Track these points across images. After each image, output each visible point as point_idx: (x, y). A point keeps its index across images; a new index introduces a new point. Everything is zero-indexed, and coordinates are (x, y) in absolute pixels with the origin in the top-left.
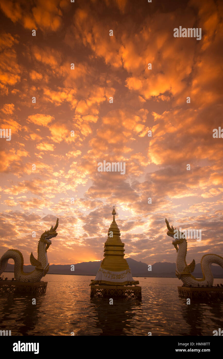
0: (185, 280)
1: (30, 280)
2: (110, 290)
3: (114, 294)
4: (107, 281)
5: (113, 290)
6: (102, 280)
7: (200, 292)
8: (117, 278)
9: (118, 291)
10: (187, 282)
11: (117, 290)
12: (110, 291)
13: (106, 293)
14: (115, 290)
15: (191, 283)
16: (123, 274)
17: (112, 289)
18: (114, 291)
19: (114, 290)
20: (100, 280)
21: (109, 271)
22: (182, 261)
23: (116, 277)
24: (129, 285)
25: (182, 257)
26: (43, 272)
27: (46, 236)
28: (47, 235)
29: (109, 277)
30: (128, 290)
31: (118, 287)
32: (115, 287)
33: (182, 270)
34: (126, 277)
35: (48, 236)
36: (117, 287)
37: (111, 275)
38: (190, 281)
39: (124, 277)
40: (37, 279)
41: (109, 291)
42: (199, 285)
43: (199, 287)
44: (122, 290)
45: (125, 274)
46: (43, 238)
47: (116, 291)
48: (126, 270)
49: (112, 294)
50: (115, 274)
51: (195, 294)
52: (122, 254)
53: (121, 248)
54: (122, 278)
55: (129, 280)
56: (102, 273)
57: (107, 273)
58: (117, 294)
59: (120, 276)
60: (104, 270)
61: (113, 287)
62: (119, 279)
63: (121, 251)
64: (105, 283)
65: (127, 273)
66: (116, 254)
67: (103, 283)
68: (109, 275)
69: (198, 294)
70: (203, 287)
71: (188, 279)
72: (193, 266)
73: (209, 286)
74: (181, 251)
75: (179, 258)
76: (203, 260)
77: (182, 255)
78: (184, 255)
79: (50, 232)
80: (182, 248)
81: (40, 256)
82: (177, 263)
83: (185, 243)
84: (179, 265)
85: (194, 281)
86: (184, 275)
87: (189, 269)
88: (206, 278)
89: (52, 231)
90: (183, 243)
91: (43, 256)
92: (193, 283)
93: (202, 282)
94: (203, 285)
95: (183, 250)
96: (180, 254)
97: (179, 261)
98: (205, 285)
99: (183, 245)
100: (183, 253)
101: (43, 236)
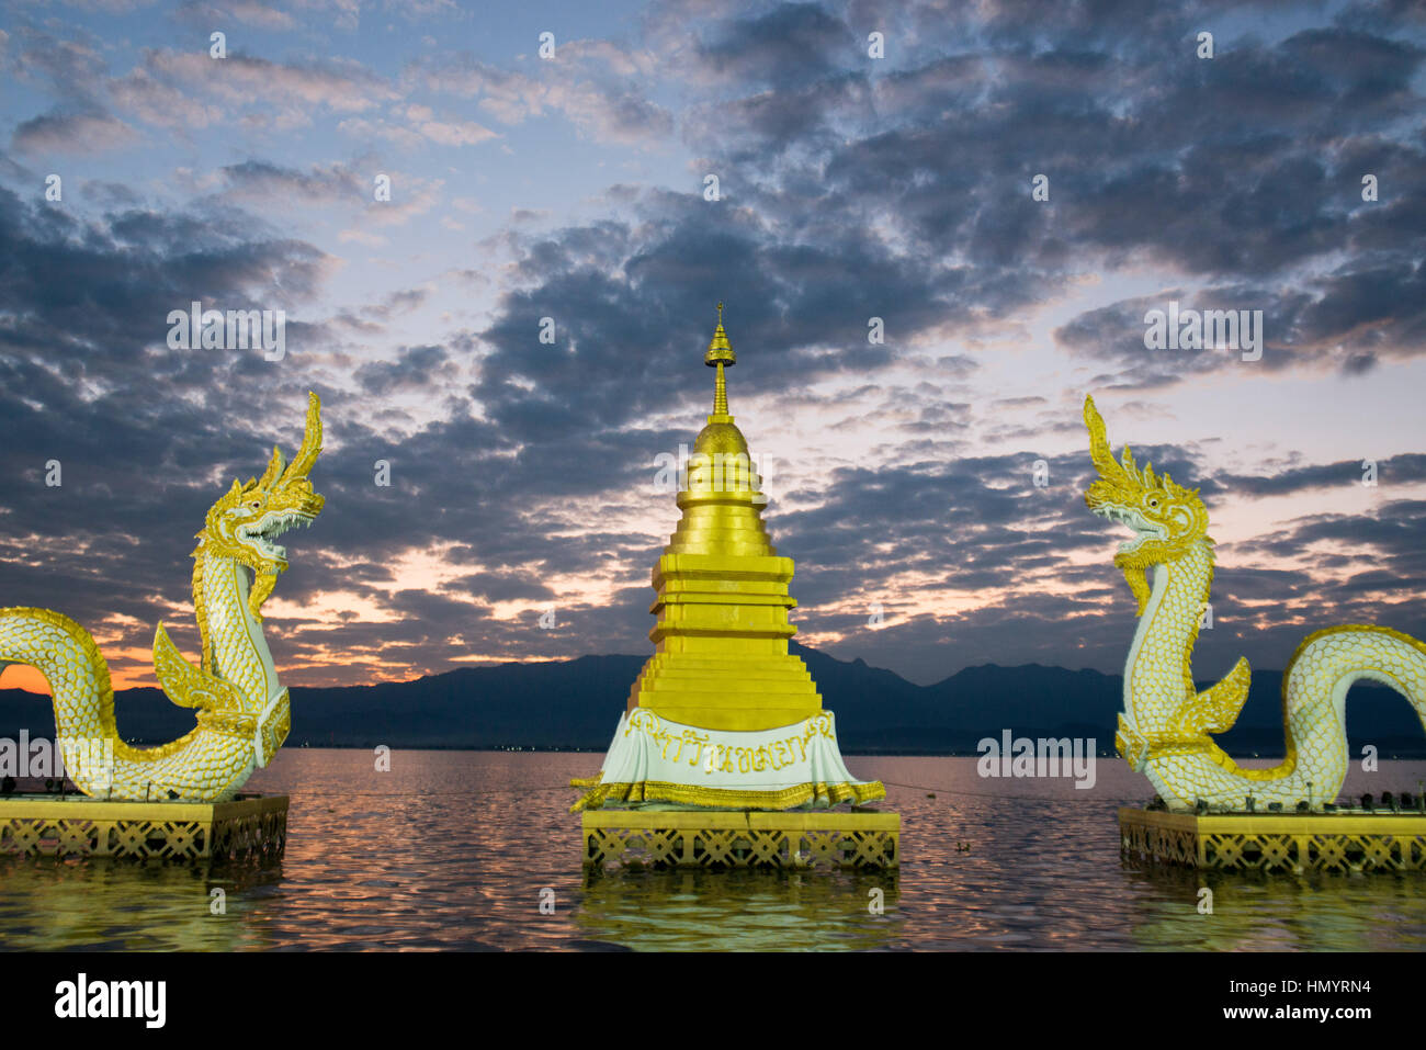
0: (1171, 776)
1: (174, 789)
2: (704, 832)
3: (727, 857)
4: (685, 788)
5: (721, 831)
6: (651, 778)
7: (1255, 838)
8: (745, 768)
9: (756, 838)
10: (1180, 782)
11: (751, 833)
12: (704, 839)
13: (680, 853)
14: (732, 832)
15: (1206, 791)
16: (785, 746)
17: (714, 831)
18: (727, 838)
19: (726, 833)
20: (640, 779)
21: (691, 729)
22: (1164, 667)
23: (740, 764)
24: (824, 805)
25: (1167, 646)
26: (251, 743)
27: (247, 520)
28: (247, 513)
29: (692, 764)
30: (814, 832)
31: (753, 815)
32: (736, 821)
33: (1160, 720)
34: (805, 760)
35: (257, 516)
36: (747, 817)
37: (707, 752)
38: (1203, 781)
39: (791, 763)
40: (222, 781)
41: (697, 838)
42: (1250, 802)
43: (1254, 813)
44: (779, 833)
45: (796, 741)
46: (223, 527)
47: (745, 839)
48: (807, 722)
49: (717, 857)
50: (730, 748)
51: (1220, 850)
52: (774, 628)
53: (770, 587)
54: (777, 769)
55: (820, 778)
56: (650, 740)
57: (677, 738)
58: (747, 852)
59: (767, 758)
60: (660, 724)
61: (719, 821)
62: (757, 770)
63: (772, 608)
64: (673, 798)
65: (810, 737)
66: (735, 627)
67: (659, 796)
68: (692, 751)
69: (1237, 850)
70: (1275, 809)
71: (1189, 769)
72: (1231, 698)
73: (1316, 803)
74: (1167, 605)
75: (1153, 650)
76: (1299, 661)
77: (1172, 632)
78: (1182, 630)
79: (271, 490)
80: (1173, 592)
81: (217, 645)
82: (1134, 676)
83: (1202, 561)
84: (1148, 690)
85: (1224, 780)
86: (1171, 744)
87: (1208, 714)
88: (1300, 762)
89: (282, 486)
90: (1188, 559)
91: (237, 648)
92: (1215, 791)
93: (1272, 787)
94: (1277, 799)
95: (1184, 604)
96: (1157, 626)
97: (1147, 665)
98: (1289, 802)
99: (1187, 570)
100: (1178, 617)
101: (222, 519)
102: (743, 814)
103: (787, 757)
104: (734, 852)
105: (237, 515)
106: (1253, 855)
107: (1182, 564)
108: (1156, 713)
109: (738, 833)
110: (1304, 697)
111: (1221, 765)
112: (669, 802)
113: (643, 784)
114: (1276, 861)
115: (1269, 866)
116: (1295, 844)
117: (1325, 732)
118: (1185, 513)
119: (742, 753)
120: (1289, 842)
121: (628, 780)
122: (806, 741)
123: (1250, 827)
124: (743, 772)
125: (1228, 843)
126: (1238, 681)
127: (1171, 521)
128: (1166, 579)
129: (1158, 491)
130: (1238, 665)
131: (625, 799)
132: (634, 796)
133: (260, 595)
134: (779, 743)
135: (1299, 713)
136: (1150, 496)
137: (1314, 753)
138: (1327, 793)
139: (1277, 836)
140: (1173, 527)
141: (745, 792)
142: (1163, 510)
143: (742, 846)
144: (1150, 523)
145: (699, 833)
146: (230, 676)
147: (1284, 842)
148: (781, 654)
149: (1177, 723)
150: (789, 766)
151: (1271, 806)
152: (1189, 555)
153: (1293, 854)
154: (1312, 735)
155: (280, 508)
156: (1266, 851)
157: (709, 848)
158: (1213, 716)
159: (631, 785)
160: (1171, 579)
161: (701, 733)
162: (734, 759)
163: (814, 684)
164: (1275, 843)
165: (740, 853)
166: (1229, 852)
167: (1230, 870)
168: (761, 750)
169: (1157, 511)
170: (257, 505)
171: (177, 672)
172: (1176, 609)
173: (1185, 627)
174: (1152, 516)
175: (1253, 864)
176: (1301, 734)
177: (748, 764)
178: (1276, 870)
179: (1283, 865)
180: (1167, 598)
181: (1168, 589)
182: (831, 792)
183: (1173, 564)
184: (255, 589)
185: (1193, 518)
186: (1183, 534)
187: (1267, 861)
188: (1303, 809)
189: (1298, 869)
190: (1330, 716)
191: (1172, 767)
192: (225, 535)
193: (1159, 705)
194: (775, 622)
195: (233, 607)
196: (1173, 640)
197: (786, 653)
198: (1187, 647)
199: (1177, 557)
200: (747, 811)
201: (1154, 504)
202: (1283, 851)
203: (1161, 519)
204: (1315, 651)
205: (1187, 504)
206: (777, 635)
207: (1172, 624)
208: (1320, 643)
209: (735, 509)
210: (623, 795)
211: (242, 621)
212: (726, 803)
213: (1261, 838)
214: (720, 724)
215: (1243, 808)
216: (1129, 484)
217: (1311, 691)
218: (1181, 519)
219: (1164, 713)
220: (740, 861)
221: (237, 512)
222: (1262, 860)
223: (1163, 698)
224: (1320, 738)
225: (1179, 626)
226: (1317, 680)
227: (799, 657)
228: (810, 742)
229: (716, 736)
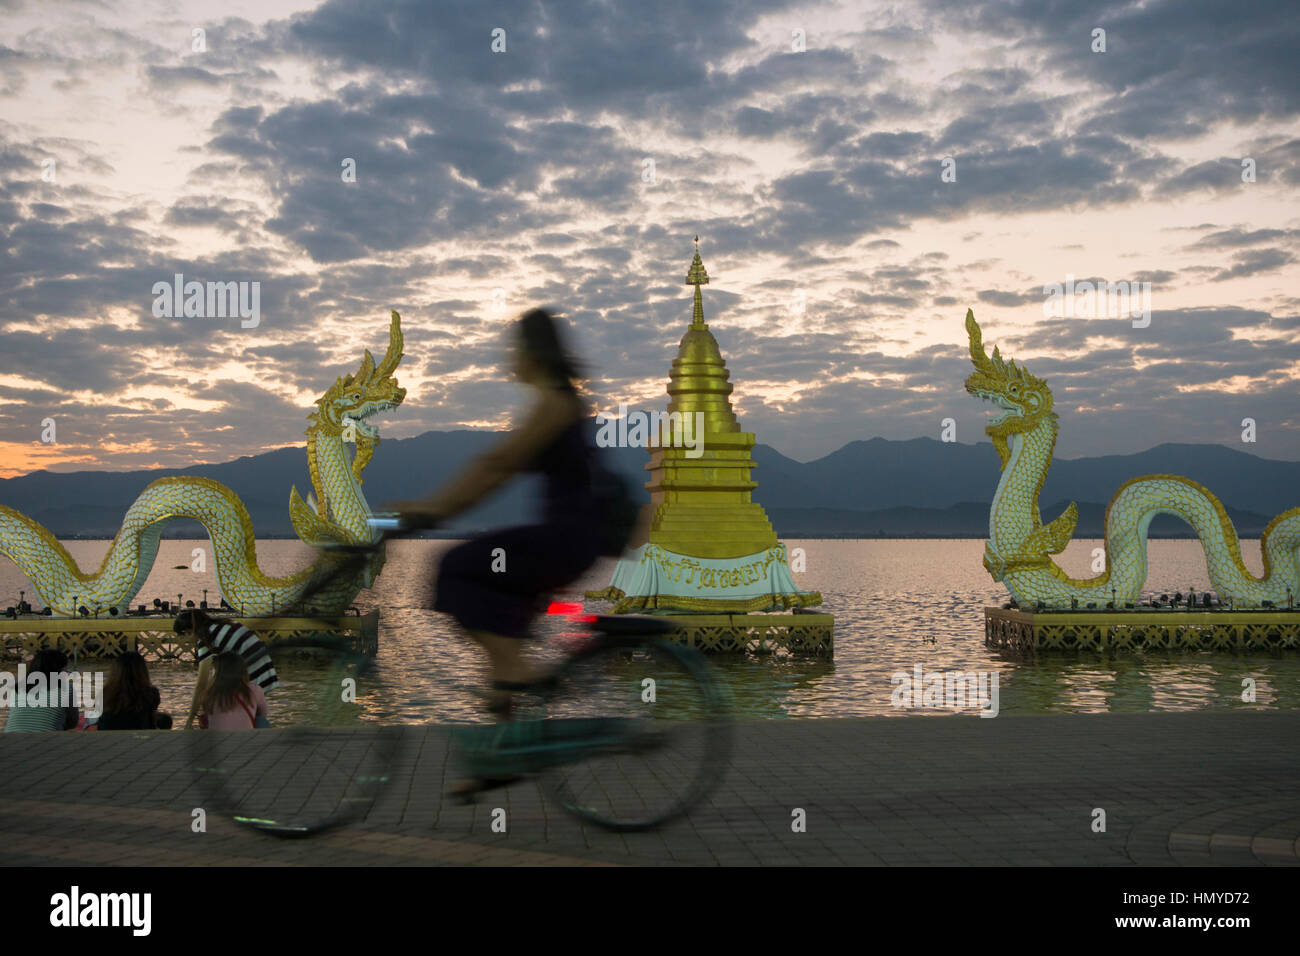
0: (1020, 585)
2: (701, 629)
3: (717, 645)
4: (685, 598)
5: (713, 628)
6: (661, 592)
7: (1072, 628)
8: (725, 584)
9: (737, 632)
10: (1028, 590)
11: (733, 628)
12: (701, 633)
14: (720, 629)
15: (1045, 596)
16: (752, 568)
17: (708, 628)
18: (717, 633)
19: (716, 629)
20: (652, 593)
21: (686, 558)
22: (1019, 508)
23: (721, 581)
24: (779, 609)
25: (1021, 492)
27: (350, 407)
28: (350, 403)
29: (688, 582)
30: (775, 627)
31: (734, 616)
32: (724, 621)
33: (1014, 546)
34: (766, 578)
35: (358, 405)
36: (731, 618)
37: (698, 573)
38: (1043, 589)
39: (757, 580)
41: (697, 633)
42: (1075, 603)
43: (1076, 611)
45: (759, 567)
46: (332, 413)
47: (729, 632)
48: (767, 552)
49: (711, 645)
50: (714, 570)
51: (1049, 636)
52: (744, 484)
53: (738, 454)
54: (747, 584)
55: (777, 590)
56: (659, 566)
57: (678, 565)
58: (730, 643)
59: (739, 577)
60: (665, 555)
61: (710, 621)
62: (732, 585)
63: (740, 470)
64: (675, 605)
65: (769, 561)
66: (715, 484)
67: (667, 604)
68: (687, 573)
69: (1060, 636)
70: (1091, 608)
71: (1034, 580)
72: (1064, 531)
73: (1120, 602)
74: (1022, 464)
75: (1010, 496)
76: (1117, 501)
77: (1024, 483)
78: (1032, 482)
79: (367, 385)
80: (1027, 454)
81: (332, 501)
82: (996, 515)
83: (1048, 432)
84: (1006, 525)
85: (1058, 587)
86: (1021, 563)
87: (1048, 541)
88: (1113, 573)
89: (375, 381)
90: (1038, 430)
91: (347, 503)
92: (1051, 595)
93: (1092, 592)
94: (1094, 601)
95: (1033, 462)
96: (1014, 479)
97: (1006, 507)
98: (1101, 603)
99: (1037, 438)
100: (1029, 473)
101: (331, 407)
102: (728, 617)
103: (754, 576)
104: (722, 641)
105: (342, 404)
106: (1070, 639)
107: (1033, 434)
108: (1011, 541)
109: (724, 630)
110: (1118, 528)
111: (1056, 577)
112: (672, 609)
113: (655, 596)
114: (1085, 643)
115: (1080, 647)
116: (1099, 631)
117: (1131, 552)
118: (1037, 398)
119: (722, 573)
120: (1095, 631)
121: (645, 594)
122: (767, 564)
123: (1070, 620)
124: (723, 587)
125: (1054, 632)
126: (1070, 519)
127: (1026, 403)
128: (1021, 444)
129: (1018, 380)
130: (1070, 507)
131: (644, 607)
132: (650, 605)
133: (362, 463)
134: (748, 566)
135: (1114, 538)
136: (1012, 385)
137: (1123, 568)
138: (1129, 596)
139: (1087, 627)
140: (1029, 407)
141: (725, 601)
142: (1021, 394)
143: (728, 637)
144: (1012, 404)
145: (698, 630)
146: (343, 524)
147: (1091, 630)
148: (746, 502)
149: (1026, 548)
150: (755, 583)
151: (1089, 606)
152: (1038, 426)
153: (1098, 639)
154: (1122, 555)
155: (377, 399)
156: (1080, 637)
157: (705, 638)
158: (1051, 543)
159: (647, 598)
160: (1025, 445)
161: (694, 560)
162: (717, 578)
163: (771, 525)
164: (1086, 631)
165: (726, 643)
166: (1054, 637)
167: (1054, 649)
168: (735, 571)
169: (1016, 396)
170: (357, 397)
171: (307, 522)
172: (1028, 466)
173: (1034, 479)
174: (1013, 399)
175: (1070, 646)
176: (1115, 555)
177: (726, 582)
178: (1087, 649)
179: (1090, 646)
180: (1022, 459)
181: (1023, 452)
182: (785, 600)
183: (1027, 434)
184: (358, 460)
185: (1041, 400)
186: (1034, 412)
187: (1079, 643)
188: (1110, 608)
189: (1101, 649)
190: (1136, 541)
191: (1022, 579)
192: (334, 419)
193: (1014, 535)
194: (743, 479)
195: (342, 473)
196: (1024, 489)
197: (750, 501)
198: (1036, 493)
199: (1030, 429)
200: (731, 613)
201: (1014, 390)
202: (1091, 637)
203: (1019, 401)
204: (1128, 493)
205: (1038, 390)
206: (744, 489)
207: (1025, 477)
208: (1132, 488)
209: (711, 397)
210: (642, 604)
211: (349, 483)
212: (711, 609)
213: (1076, 627)
214: (707, 554)
215: (1069, 608)
216: (998, 374)
217: (1124, 523)
218: (1033, 401)
219: (1017, 541)
220: (726, 648)
221: (342, 402)
222: (1077, 642)
223: (1017, 530)
224: (1128, 557)
225: (1029, 479)
226: (1128, 515)
227: (759, 505)
228: (770, 565)
229: (705, 563)
